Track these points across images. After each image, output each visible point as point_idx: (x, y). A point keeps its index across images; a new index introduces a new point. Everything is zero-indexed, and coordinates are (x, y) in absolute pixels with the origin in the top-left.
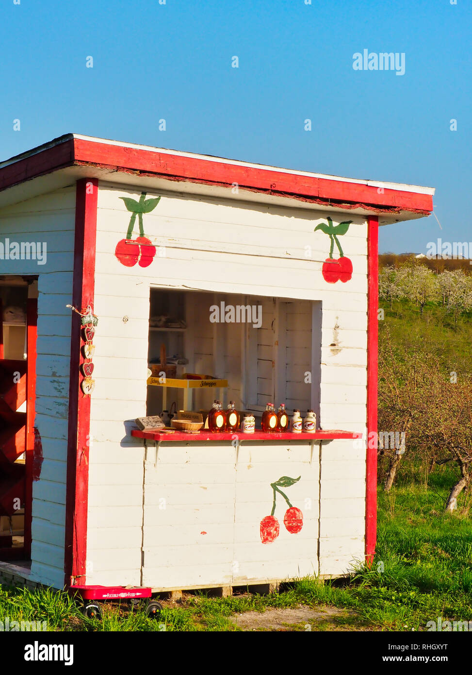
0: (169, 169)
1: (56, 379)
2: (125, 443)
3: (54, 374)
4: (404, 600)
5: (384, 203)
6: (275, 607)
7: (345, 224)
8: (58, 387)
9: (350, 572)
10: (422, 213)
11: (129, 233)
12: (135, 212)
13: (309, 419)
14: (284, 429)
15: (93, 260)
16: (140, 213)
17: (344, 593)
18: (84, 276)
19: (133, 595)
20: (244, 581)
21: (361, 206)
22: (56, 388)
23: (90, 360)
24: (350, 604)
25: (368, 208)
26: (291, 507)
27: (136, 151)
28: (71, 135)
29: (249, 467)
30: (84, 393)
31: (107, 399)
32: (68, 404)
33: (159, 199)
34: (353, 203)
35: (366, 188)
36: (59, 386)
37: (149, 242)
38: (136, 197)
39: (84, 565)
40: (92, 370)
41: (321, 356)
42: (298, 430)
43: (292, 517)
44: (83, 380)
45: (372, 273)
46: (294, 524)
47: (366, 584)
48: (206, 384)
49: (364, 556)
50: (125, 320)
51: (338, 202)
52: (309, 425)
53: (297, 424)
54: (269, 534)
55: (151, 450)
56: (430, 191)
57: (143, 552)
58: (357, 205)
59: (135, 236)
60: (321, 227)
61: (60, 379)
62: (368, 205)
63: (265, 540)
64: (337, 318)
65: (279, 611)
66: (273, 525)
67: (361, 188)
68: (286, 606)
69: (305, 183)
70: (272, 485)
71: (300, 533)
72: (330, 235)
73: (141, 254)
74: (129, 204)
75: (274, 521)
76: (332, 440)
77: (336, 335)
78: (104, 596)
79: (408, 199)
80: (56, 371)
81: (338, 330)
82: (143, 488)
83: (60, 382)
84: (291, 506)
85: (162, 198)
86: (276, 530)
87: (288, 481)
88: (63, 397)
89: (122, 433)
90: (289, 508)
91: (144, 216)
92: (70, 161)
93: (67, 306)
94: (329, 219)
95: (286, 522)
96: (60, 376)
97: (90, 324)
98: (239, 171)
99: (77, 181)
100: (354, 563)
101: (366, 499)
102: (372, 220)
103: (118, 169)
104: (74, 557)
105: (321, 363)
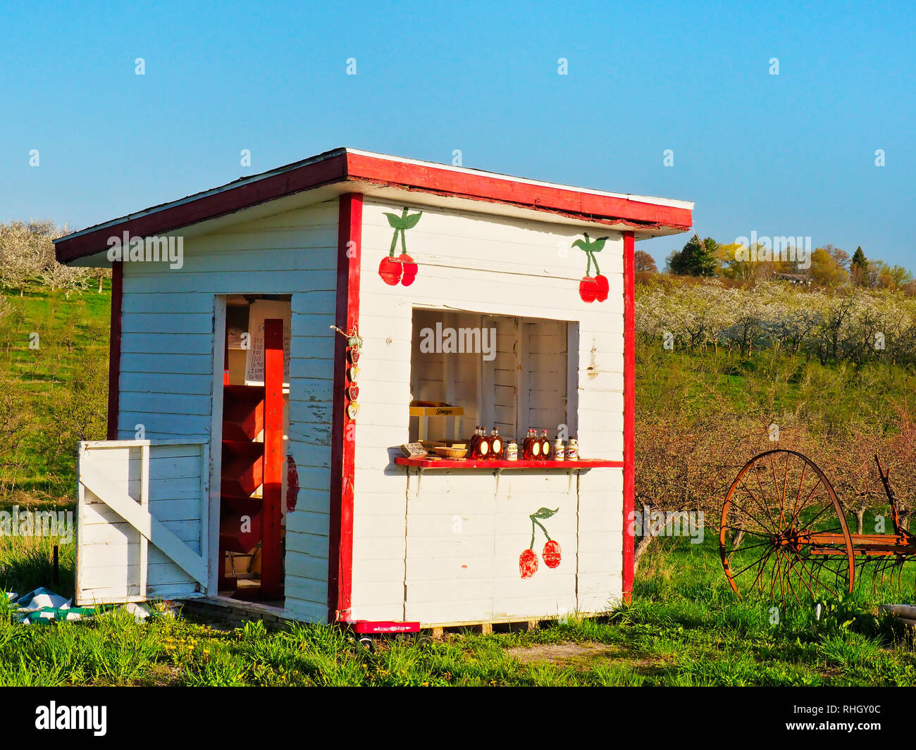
0: (437, 184)
1: (315, 404)
2: (389, 471)
3: (312, 399)
4: (672, 635)
5: (644, 218)
6: (541, 643)
7: (602, 240)
8: (317, 412)
9: (608, 610)
10: (682, 229)
11: (392, 250)
12: (398, 228)
13: (571, 447)
14: (547, 457)
15: (357, 278)
16: (403, 230)
17: (608, 629)
18: (349, 296)
19: (403, 629)
20: (505, 618)
21: (622, 222)
22: (315, 414)
23: (354, 384)
24: (617, 640)
25: (629, 223)
26: (550, 541)
27: (406, 165)
28: (344, 149)
29: (509, 497)
30: (349, 418)
31: (371, 424)
32: (331, 430)
33: (420, 215)
34: (614, 219)
35: (627, 203)
36: (319, 411)
37: (411, 260)
38: (399, 213)
39: (349, 599)
40: (357, 394)
41: (578, 380)
42: (560, 458)
43: (551, 551)
44: (348, 405)
45: (629, 293)
46: (553, 558)
47: (626, 622)
48: (443, 412)
49: (621, 593)
50: (389, 341)
51: (598, 217)
52: (571, 453)
53: (560, 451)
54: (528, 568)
55: (414, 478)
56: (689, 206)
57: (405, 586)
58: (618, 221)
59: (397, 254)
60: (578, 243)
61: (321, 404)
62: (629, 220)
63: (524, 575)
64: (594, 340)
65: (546, 647)
66: (532, 559)
67: (622, 203)
68: (552, 642)
69: (568, 197)
70: (531, 516)
71: (559, 568)
72: (587, 251)
73: (403, 272)
74: (392, 219)
75: (533, 555)
76: (589, 470)
77: (593, 357)
78: (376, 629)
79: (667, 214)
80: (314, 396)
81: (595, 353)
82: (406, 519)
83: (320, 407)
84: (549, 539)
85: (424, 214)
86: (535, 564)
87: (546, 513)
88: (324, 423)
89: (386, 461)
90: (547, 541)
91: (406, 232)
92: (343, 176)
93: (331, 327)
94: (586, 235)
95: (545, 556)
96: (320, 401)
97: (355, 346)
98: (504, 185)
99: (340, 196)
100: (612, 600)
101: (623, 534)
102: (628, 236)
103: (389, 184)
104: (340, 590)
105: (578, 388)
